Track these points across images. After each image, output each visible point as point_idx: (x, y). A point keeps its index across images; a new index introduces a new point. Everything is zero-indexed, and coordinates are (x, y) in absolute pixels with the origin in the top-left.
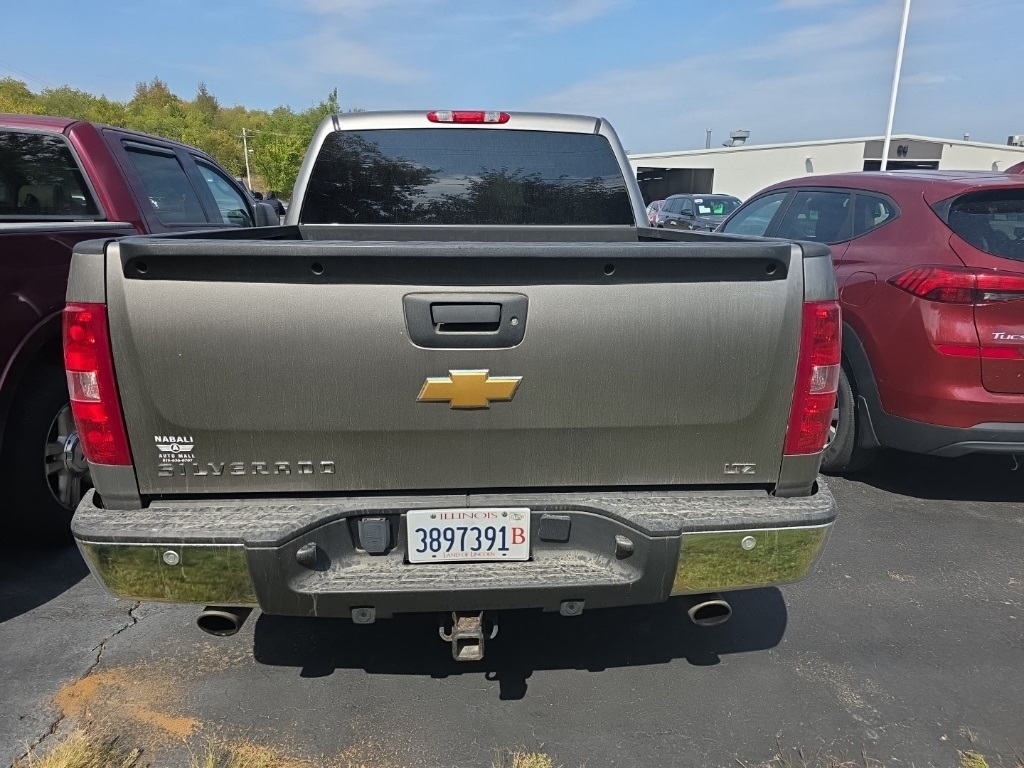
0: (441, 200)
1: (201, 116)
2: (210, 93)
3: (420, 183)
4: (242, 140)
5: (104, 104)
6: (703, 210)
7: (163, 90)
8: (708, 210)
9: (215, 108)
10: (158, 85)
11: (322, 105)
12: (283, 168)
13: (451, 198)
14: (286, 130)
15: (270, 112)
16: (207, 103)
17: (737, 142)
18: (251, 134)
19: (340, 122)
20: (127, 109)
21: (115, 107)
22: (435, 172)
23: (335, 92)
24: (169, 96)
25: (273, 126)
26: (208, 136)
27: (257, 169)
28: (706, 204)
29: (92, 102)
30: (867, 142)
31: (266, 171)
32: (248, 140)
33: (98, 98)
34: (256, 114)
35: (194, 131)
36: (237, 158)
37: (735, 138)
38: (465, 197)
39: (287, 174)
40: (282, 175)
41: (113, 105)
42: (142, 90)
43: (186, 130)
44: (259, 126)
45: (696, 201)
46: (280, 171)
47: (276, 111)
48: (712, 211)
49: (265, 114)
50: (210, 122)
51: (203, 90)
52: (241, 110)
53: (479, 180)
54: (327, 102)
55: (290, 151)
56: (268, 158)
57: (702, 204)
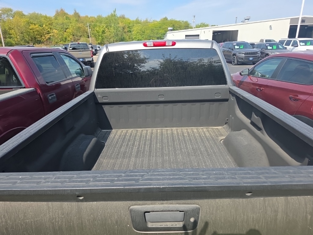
0: (150, 69)
1: (75, 19)
2: (77, 12)
3: (143, 63)
4: (87, 26)
5: (46, 17)
6: (236, 47)
7: (63, 11)
8: (238, 47)
9: (79, 16)
10: (62, 10)
11: (111, 13)
12: (100, 35)
13: (153, 68)
14: (101, 22)
15: (96, 17)
16: (77, 15)
17: (246, 21)
18: (90, 24)
19: (109, 48)
20: (53, 18)
21: (49, 18)
22: (147, 59)
23: (115, 9)
24: (65, 13)
25: (97, 21)
26: (77, 26)
27: (92, 36)
28: (237, 45)
29: (42, 17)
30: (291, 19)
31: (95, 36)
32: (89, 26)
33: (44, 15)
34: (91, 17)
35: (73, 24)
36: (86, 32)
37: (245, 19)
38: (158, 68)
39: (101, 37)
40: (100, 37)
41: (49, 17)
42: (57, 12)
43: (71, 24)
44: (92, 22)
45: (234, 44)
46: (99, 36)
47: (98, 16)
48: (240, 47)
49: (94, 17)
50: (78, 21)
51: (75, 11)
52: (87, 17)
53: (162, 61)
54: (113, 13)
55: (102, 29)
56: (96, 32)
57: (236, 45)
